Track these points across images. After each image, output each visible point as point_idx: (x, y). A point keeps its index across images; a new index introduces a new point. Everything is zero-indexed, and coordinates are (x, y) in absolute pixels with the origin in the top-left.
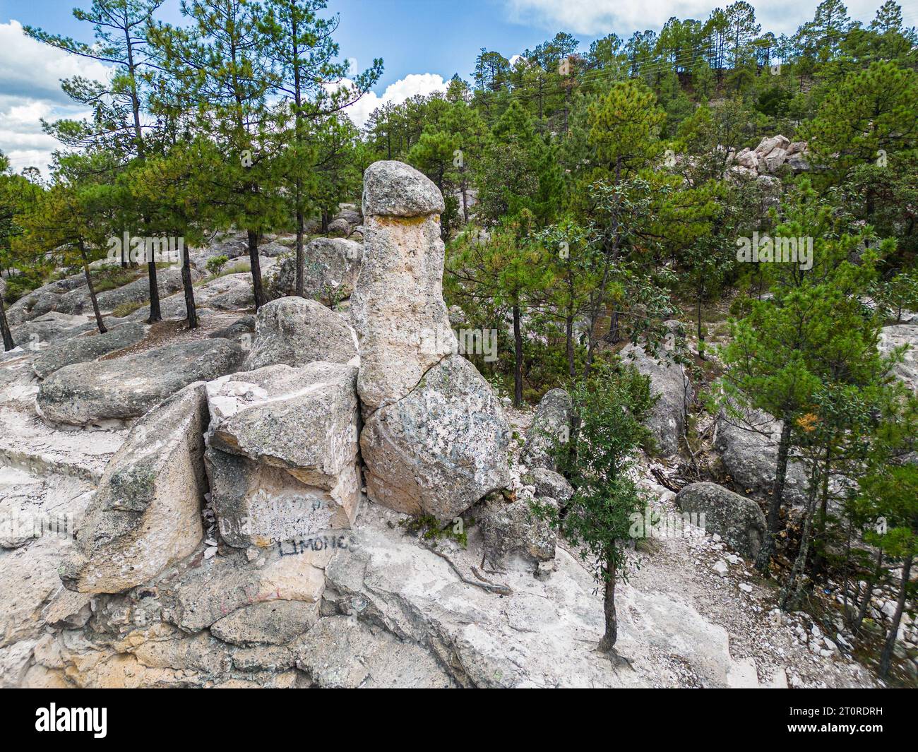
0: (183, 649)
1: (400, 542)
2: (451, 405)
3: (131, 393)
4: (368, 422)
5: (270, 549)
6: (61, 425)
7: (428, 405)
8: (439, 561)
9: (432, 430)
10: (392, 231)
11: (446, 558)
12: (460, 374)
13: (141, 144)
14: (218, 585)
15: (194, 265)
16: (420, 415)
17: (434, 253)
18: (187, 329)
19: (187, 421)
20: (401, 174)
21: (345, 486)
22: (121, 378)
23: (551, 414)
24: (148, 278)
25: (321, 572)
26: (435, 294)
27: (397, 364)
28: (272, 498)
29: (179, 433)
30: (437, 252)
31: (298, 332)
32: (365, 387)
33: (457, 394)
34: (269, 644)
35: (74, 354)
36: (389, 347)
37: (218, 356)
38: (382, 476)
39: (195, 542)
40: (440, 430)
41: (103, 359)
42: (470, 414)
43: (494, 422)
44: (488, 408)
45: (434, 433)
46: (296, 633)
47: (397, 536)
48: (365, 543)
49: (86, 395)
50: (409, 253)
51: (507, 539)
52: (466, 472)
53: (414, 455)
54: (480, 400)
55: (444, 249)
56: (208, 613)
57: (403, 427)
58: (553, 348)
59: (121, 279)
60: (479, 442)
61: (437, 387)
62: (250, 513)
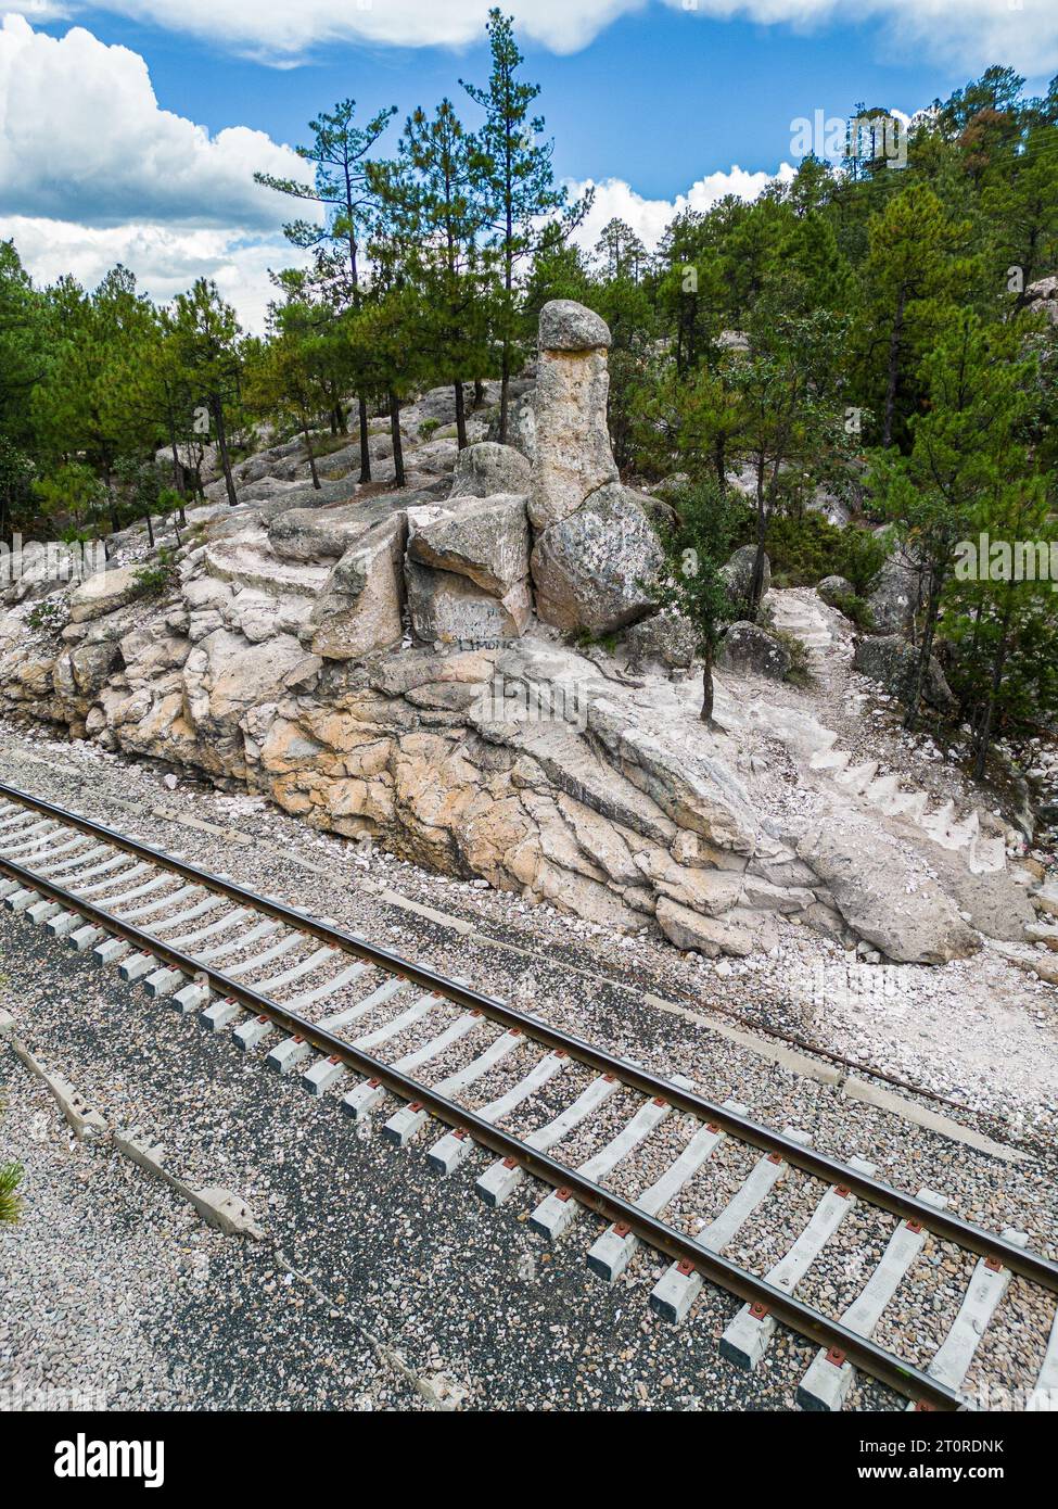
0: (384, 708)
1: (559, 649)
2: (606, 527)
4: (536, 543)
5: (452, 644)
6: (288, 560)
7: (586, 526)
8: (589, 664)
9: (588, 548)
10: (559, 364)
11: (595, 663)
12: (617, 499)
13: (357, 294)
14: (411, 665)
15: (406, 433)
16: (578, 534)
17: (598, 385)
18: (395, 488)
19: (391, 536)
20: (569, 311)
21: (515, 598)
22: (337, 522)
24: (359, 445)
25: (491, 663)
26: (598, 422)
27: (560, 487)
28: (455, 601)
29: (385, 544)
30: (601, 383)
32: (534, 509)
33: (613, 517)
34: (447, 710)
35: (295, 504)
36: (554, 472)
38: (548, 595)
39: (395, 635)
40: (595, 548)
41: (324, 509)
42: (624, 536)
43: (644, 544)
44: (640, 531)
45: (590, 551)
46: (468, 703)
47: (557, 645)
48: (529, 647)
49: (309, 533)
50: (575, 385)
51: (646, 645)
52: (616, 587)
53: (573, 573)
54: (634, 524)
55: (608, 380)
56: (404, 683)
57: (564, 545)
59: (332, 445)
60: (630, 562)
61: (596, 510)
62: (437, 610)
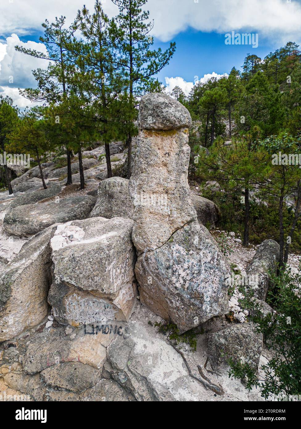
0: (26, 382)
1: (155, 337)
2: (189, 256)
3: (41, 222)
4: (138, 260)
5: (79, 329)
6: (11, 235)
7: (174, 255)
8: (177, 355)
9: (176, 271)
10: (154, 140)
11: (182, 355)
12: (197, 236)
14: (47, 347)
16: (168, 260)
17: (182, 155)
18: (80, 189)
20: (160, 101)
21: (123, 297)
23: (265, 257)
25: (104, 349)
26: (181, 182)
27: (155, 226)
28: (81, 299)
30: (184, 153)
31: (115, 197)
32: (136, 239)
33: (194, 249)
34: (69, 391)
35: (28, 199)
36: (150, 215)
37: (85, 205)
38: (147, 292)
39: (41, 318)
40: (181, 272)
41: (40, 202)
42: (202, 263)
43: (219, 271)
44: (215, 260)
45: (177, 273)
46: (85, 387)
47: (154, 331)
48: (134, 334)
49: (22, 222)
50: (165, 155)
51: (222, 354)
52: (197, 302)
53: (165, 285)
54: (210, 255)
55: (189, 151)
56: (40, 364)
57: (158, 267)
58: (270, 209)
59: (65, 163)
60: (208, 283)
61: (180, 243)
62: (67, 307)
